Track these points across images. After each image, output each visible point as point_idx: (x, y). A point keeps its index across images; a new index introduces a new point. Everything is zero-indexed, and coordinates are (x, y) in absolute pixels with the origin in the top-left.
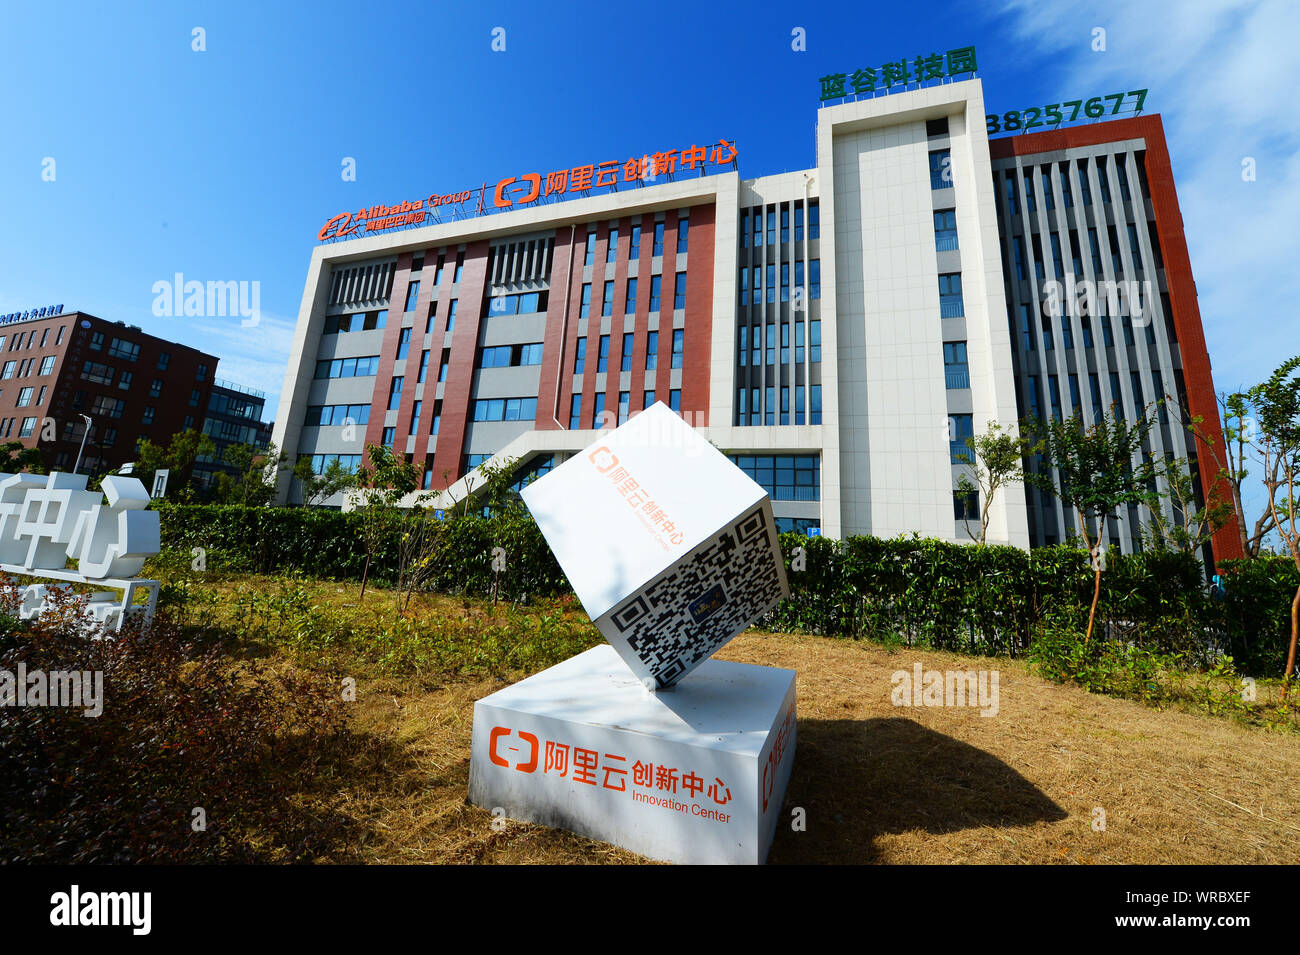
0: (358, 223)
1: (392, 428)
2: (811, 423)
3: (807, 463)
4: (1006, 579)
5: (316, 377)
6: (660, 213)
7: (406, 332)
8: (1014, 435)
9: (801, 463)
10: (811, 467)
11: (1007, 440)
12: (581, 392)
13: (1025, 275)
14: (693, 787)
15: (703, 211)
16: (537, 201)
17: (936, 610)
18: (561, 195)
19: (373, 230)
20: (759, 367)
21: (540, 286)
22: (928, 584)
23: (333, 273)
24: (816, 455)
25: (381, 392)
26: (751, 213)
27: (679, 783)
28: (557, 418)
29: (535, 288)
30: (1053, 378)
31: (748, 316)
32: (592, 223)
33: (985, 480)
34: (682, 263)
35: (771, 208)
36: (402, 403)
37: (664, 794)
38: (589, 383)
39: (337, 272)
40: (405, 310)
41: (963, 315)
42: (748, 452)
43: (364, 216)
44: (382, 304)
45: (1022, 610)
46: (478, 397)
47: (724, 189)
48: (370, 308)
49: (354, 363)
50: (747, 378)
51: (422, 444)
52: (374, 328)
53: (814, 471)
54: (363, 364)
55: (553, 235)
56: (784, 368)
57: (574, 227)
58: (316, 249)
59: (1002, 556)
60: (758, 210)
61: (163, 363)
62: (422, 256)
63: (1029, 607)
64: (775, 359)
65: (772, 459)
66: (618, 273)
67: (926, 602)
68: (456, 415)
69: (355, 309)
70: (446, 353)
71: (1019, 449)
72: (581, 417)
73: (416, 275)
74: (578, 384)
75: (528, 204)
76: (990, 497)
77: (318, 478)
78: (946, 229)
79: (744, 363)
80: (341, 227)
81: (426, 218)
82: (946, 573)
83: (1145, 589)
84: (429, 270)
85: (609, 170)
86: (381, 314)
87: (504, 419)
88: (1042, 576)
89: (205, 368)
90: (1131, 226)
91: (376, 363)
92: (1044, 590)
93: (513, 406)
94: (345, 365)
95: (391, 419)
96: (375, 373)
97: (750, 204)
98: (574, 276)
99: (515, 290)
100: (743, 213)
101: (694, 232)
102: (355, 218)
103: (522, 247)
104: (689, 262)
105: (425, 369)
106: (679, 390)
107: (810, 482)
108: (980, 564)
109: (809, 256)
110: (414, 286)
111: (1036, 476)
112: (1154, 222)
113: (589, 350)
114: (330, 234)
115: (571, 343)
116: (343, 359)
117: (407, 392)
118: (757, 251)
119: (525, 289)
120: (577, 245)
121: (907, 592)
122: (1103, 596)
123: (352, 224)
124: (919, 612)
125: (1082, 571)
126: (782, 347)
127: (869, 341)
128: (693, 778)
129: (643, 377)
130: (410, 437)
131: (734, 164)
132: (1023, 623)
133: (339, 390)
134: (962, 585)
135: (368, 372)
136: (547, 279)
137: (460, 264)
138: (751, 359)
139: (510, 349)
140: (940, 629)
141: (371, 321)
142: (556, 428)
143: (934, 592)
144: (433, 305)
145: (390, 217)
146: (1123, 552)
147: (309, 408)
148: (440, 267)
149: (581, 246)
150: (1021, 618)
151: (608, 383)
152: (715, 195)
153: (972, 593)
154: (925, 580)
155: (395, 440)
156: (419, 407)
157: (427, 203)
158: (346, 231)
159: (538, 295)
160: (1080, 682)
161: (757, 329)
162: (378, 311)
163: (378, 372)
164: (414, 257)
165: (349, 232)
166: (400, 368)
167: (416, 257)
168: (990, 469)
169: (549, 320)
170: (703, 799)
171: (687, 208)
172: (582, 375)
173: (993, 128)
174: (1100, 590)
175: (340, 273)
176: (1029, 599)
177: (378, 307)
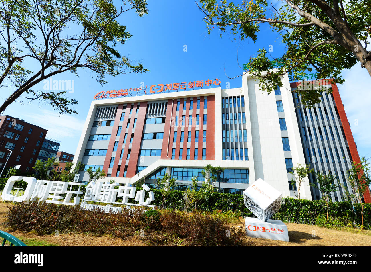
0: (106, 95)
1: (114, 157)
2: (245, 160)
3: (245, 172)
4: (309, 207)
5: (89, 140)
6: (198, 97)
7: (120, 127)
8: (305, 167)
9: (243, 172)
10: (246, 173)
11: (303, 168)
12: (175, 148)
13: (303, 119)
14: (279, 231)
15: (212, 97)
16: (162, 91)
17: (294, 215)
18: (169, 91)
19: (111, 97)
20: (229, 142)
21: (163, 116)
22: (292, 209)
23: (97, 109)
24: (247, 169)
25: (111, 146)
26: (225, 98)
27: (277, 230)
28: (168, 156)
29: (161, 116)
30: (314, 149)
31: (225, 128)
32: (179, 99)
33: (298, 179)
34: (205, 111)
35: (231, 97)
36: (118, 149)
37: (275, 232)
38: (178, 145)
39: (99, 109)
40: (120, 121)
41: (287, 130)
42: (226, 168)
43: (109, 93)
44: (113, 119)
45: (313, 215)
46: (142, 148)
47: (217, 92)
48: (109, 119)
49: (102, 136)
50: (225, 145)
51: (124, 162)
52: (109, 126)
53: (247, 174)
54: (105, 137)
55: (167, 101)
56: (236, 143)
57: (173, 99)
58: (93, 101)
59: (307, 202)
60: (227, 98)
61: (30, 132)
62: (126, 105)
63: (314, 214)
64: (234, 140)
65: (234, 170)
66: (186, 113)
67: (292, 213)
68: (135, 154)
69: (103, 120)
70: (133, 134)
71: (306, 171)
72: (175, 155)
73: (124, 111)
74: (174, 146)
75: (160, 92)
76: (300, 184)
77: (94, 173)
78: (280, 106)
79: (224, 141)
80: (101, 95)
81: (128, 94)
82: (296, 206)
83: (339, 210)
84: (128, 109)
85: (184, 84)
86: (112, 122)
87: (150, 155)
88: (316, 206)
89: (43, 133)
90: (330, 107)
91: (109, 136)
92: (317, 210)
93: (153, 151)
94: (99, 136)
95: (114, 154)
96: (109, 139)
97: (225, 96)
98: (173, 114)
99: (155, 117)
100: (223, 98)
101: (209, 103)
102: (106, 93)
103: (157, 104)
104: (208, 111)
105: (126, 139)
106: (205, 148)
107: (246, 178)
108: (303, 204)
109: (242, 111)
110: (123, 114)
111: (313, 184)
112: (336, 107)
113: (177, 135)
114: (97, 97)
115: (172, 133)
116: (99, 135)
117: (119, 146)
118: (227, 109)
119: (158, 116)
120: (174, 105)
121: (287, 210)
122: (330, 211)
123: (105, 95)
124: (290, 215)
125: (325, 206)
126: (235, 137)
127: (260, 136)
128: (279, 230)
129: (194, 144)
130: (120, 160)
131: (220, 85)
132: (314, 218)
133: (96, 144)
134: (300, 209)
135: (106, 139)
136: (165, 114)
137: (138, 108)
138: (226, 140)
139: (153, 134)
140: (295, 219)
141: (108, 123)
142: (167, 159)
143: (293, 210)
144: (129, 120)
145: (117, 93)
146: (333, 202)
147: (86, 150)
148: (132, 108)
149: (175, 105)
150: (313, 216)
151: (184, 146)
152: (215, 93)
153: (302, 210)
154: (291, 208)
155: (115, 161)
156: (123, 151)
157: (129, 90)
158: (103, 97)
159: (162, 118)
160: (326, 227)
161: (228, 131)
162: (111, 121)
163: (110, 139)
164: (123, 106)
165: (104, 97)
166: (118, 138)
167: (124, 105)
168: (299, 176)
169: (165, 126)
170: (281, 232)
171: (206, 96)
172: (176, 143)
173: (290, 80)
174: (329, 210)
175: (100, 109)
176: (314, 212)
177: (111, 119)
